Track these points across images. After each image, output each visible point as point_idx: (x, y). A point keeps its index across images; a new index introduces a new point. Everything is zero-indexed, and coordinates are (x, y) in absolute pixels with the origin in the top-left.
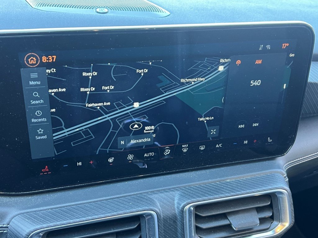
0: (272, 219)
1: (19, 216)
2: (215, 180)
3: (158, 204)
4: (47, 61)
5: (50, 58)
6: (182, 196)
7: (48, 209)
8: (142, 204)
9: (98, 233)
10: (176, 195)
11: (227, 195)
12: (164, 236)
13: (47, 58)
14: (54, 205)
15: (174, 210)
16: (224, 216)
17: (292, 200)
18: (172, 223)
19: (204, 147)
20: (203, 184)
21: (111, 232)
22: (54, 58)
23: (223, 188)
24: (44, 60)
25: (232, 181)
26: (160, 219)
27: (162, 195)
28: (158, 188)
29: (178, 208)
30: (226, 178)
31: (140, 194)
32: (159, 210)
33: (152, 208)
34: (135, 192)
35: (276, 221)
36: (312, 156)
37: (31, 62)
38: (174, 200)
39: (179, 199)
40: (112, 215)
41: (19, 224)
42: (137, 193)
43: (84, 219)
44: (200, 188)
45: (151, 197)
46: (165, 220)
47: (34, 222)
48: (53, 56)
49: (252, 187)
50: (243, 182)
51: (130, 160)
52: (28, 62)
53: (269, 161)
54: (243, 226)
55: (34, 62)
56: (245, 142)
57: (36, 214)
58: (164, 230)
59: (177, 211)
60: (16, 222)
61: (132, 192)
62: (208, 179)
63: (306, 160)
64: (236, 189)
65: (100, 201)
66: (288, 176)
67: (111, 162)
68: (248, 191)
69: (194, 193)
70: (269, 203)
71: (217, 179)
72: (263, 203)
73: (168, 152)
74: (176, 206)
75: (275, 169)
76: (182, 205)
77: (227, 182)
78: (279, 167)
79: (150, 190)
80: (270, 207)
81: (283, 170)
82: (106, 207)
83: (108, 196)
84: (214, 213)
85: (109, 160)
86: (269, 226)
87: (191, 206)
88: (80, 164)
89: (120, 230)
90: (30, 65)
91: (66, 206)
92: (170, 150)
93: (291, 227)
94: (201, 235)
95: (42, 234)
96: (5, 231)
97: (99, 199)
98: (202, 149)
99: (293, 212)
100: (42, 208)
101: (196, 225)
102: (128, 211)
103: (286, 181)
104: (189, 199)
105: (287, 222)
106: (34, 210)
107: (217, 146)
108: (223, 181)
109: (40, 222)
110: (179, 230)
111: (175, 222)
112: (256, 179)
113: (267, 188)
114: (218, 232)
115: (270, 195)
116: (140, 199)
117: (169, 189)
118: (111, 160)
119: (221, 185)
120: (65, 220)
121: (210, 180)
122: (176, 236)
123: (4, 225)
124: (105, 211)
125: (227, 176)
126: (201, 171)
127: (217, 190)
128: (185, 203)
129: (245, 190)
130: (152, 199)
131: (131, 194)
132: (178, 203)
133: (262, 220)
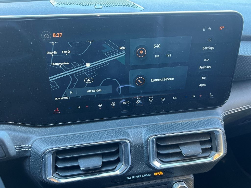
0: (211, 150)
1: (39, 140)
2: (172, 121)
3: (131, 136)
4: (56, 37)
5: (58, 34)
6: (148, 132)
7: (58, 136)
8: (120, 135)
9: (90, 153)
10: (144, 130)
11: (179, 131)
12: (135, 157)
13: (56, 35)
14: (62, 134)
15: (142, 140)
16: (177, 146)
17: (225, 137)
18: (140, 149)
19: (164, 99)
20: (163, 124)
21: (99, 153)
22: (61, 34)
23: (177, 127)
24: (54, 36)
25: (183, 123)
26: (132, 146)
27: (134, 130)
28: (131, 125)
29: (144, 139)
30: (179, 120)
31: (119, 129)
32: (132, 140)
33: (126, 138)
34: (116, 127)
35: (214, 151)
36: (242, 108)
37: (45, 37)
38: (142, 134)
39: (146, 133)
40: (99, 141)
41: (38, 145)
42: (117, 128)
43: (80, 143)
44: (161, 126)
45: (127, 131)
46: (135, 146)
47: (47, 144)
48: (60, 33)
49: (197, 127)
50: (191, 123)
51: (113, 106)
52: (43, 37)
53: (210, 110)
54: (190, 154)
55: (48, 37)
56: (193, 96)
57: (50, 139)
58: (135, 154)
59: (143, 141)
60: (36, 144)
61: (114, 127)
62: (166, 121)
63: (238, 111)
64: (186, 128)
65: (92, 132)
66: (224, 121)
67: (100, 107)
68: (194, 129)
69: (156, 129)
70: (209, 139)
71: (173, 121)
72: (205, 139)
73: (138, 102)
74: (143, 137)
75: (215, 115)
76: (147, 137)
77: (180, 123)
78: (217, 114)
79: (126, 127)
80: (210, 141)
81: (221, 116)
82: (96, 136)
83: (98, 129)
84: (170, 144)
85: (99, 106)
86: (209, 154)
87: (153, 138)
88: (80, 107)
89: (105, 152)
90: (45, 39)
91: (70, 135)
92: (140, 100)
93: (224, 156)
94: (160, 158)
95: (53, 151)
96: (29, 150)
97: (91, 131)
98: (163, 100)
99: (226, 146)
100: (54, 136)
101: (157, 151)
102: (110, 139)
103: (222, 124)
104: (152, 133)
105: (221, 152)
106: (49, 136)
107: (173, 98)
108: (177, 122)
109: (52, 144)
110: (145, 153)
111: (142, 148)
112: (201, 122)
113: (208, 128)
114: (173, 157)
115: (210, 133)
116: (118, 132)
117: (139, 126)
118: (100, 106)
119: (175, 125)
120: (68, 144)
121: (168, 122)
122: (143, 158)
123: (29, 145)
124: (95, 138)
125: (180, 119)
126: (162, 115)
127: (172, 128)
128: (149, 135)
129: (192, 129)
130: (127, 132)
131: (113, 128)
132: (145, 136)
133: (204, 150)
